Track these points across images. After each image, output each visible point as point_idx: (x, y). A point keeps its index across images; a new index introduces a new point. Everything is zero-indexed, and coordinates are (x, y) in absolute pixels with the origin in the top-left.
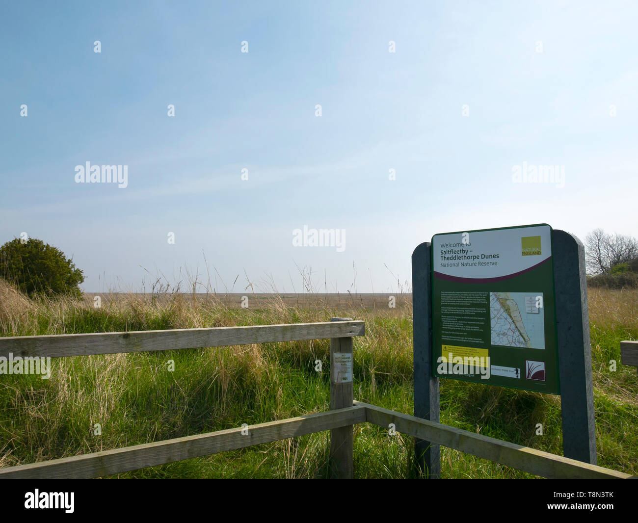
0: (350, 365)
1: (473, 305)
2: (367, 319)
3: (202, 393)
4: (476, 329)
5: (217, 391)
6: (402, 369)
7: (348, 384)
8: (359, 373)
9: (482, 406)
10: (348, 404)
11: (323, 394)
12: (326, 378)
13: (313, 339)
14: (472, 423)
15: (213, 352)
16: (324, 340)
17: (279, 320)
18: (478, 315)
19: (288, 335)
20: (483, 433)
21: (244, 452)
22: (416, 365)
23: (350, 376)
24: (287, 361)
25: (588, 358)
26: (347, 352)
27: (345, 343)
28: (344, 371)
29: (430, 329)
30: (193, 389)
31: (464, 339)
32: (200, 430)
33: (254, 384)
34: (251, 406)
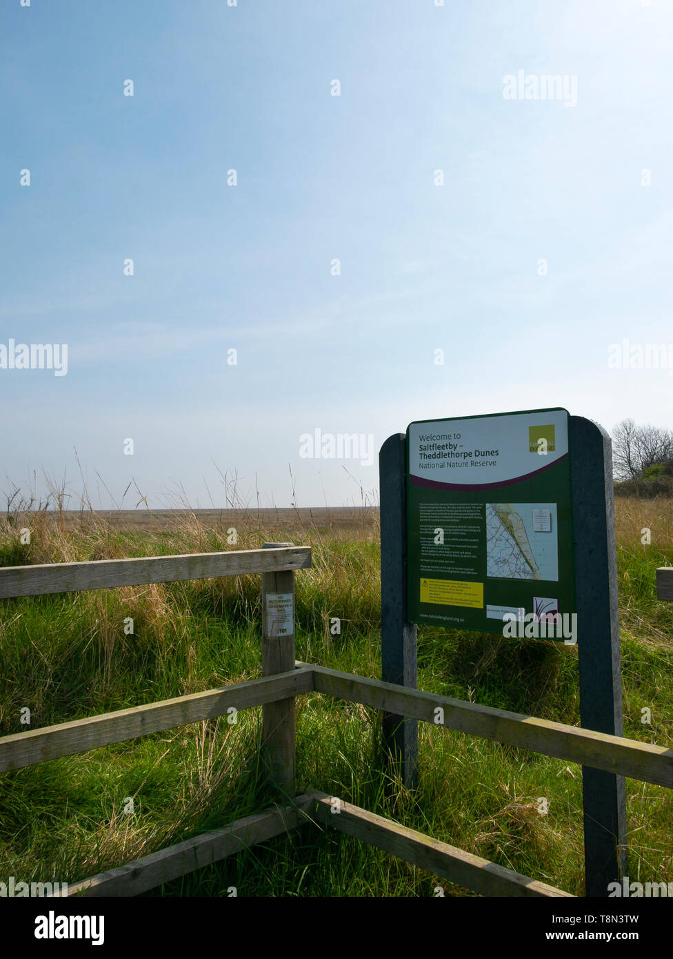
0: (290, 610)
1: (462, 522)
2: (320, 546)
3: (74, 659)
4: (467, 555)
5: (96, 656)
6: (367, 613)
7: (288, 639)
8: (307, 620)
9: (475, 660)
10: (287, 667)
11: (255, 653)
12: (258, 629)
13: (238, 578)
14: (462, 683)
15: (92, 598)
16: (255, 575)
17: (192, 547)
18: (470, 535)
19: (198, 569)
20: (478, 699)
21: (138, 741)
22: (386, 608)
23: (290, 627)
24: (203, 606)
25: (614, 592)
26: (286, 591)
27: (282, 580)
28: (282, 619)
29: (405, 556)
30: (60, 653)
31: (450, 570)
32: (71, 714)
33: (154, 643)
34: (149, 675)
